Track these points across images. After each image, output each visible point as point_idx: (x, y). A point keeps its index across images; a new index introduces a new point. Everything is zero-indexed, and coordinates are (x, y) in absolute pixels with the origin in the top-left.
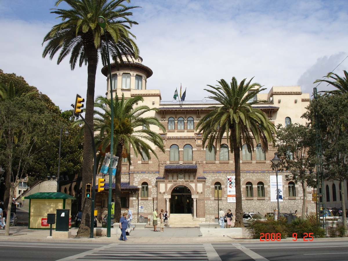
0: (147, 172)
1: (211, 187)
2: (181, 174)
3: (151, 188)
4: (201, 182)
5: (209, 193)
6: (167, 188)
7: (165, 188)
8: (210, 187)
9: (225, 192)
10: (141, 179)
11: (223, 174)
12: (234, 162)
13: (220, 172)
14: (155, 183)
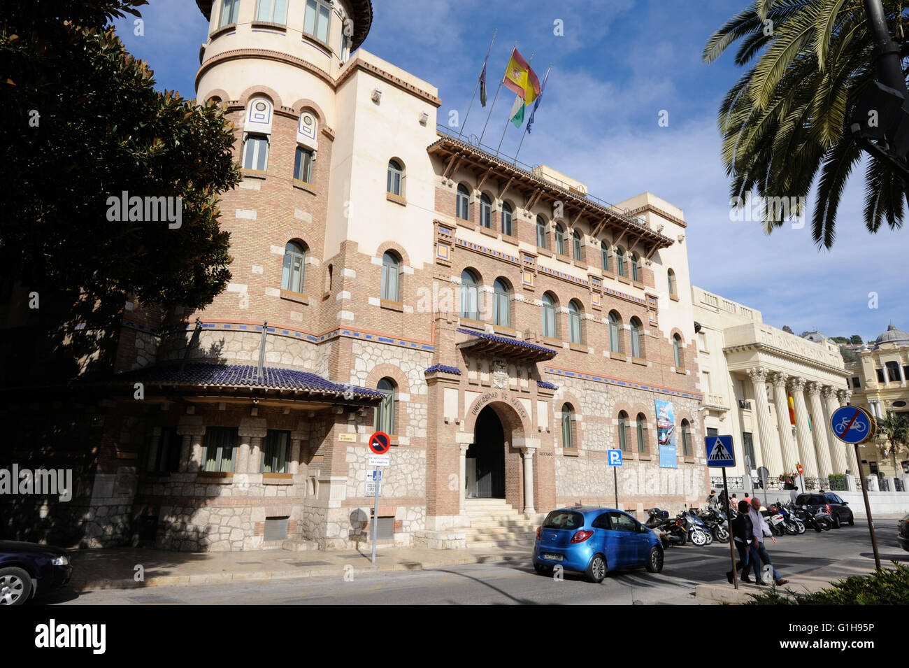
0: (397, 342)
1: (556, 415)
2: (501, 364)
3: (406, 402)
4: (545, 398)
6: (464, 407)
7: (459, 407)
9: (582, 434)
10: (376, 366)
11: (577, 383)
12: (595, 351)
13: (573, 374)
14: (421, 384)
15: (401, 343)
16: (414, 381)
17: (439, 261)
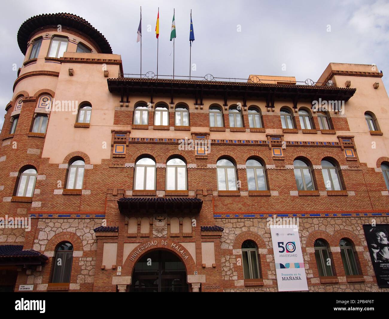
0: (74, 216)
1: (235, 252)
2: (160, 218)
3: (79, 258)
4: (211, 240)
5: (230, 269)
6: (122, 256)
7: (118, 256)
8: (231, 254)
9: (268, 265)
10: (56, 235)
11: (259, 222)
12: (280, 193)
13: (254, 216)
14: (93, 243)
15: (77, 216)
16: (88, 241)
17: (115, 156)
